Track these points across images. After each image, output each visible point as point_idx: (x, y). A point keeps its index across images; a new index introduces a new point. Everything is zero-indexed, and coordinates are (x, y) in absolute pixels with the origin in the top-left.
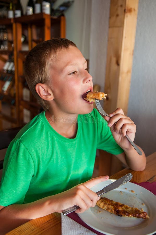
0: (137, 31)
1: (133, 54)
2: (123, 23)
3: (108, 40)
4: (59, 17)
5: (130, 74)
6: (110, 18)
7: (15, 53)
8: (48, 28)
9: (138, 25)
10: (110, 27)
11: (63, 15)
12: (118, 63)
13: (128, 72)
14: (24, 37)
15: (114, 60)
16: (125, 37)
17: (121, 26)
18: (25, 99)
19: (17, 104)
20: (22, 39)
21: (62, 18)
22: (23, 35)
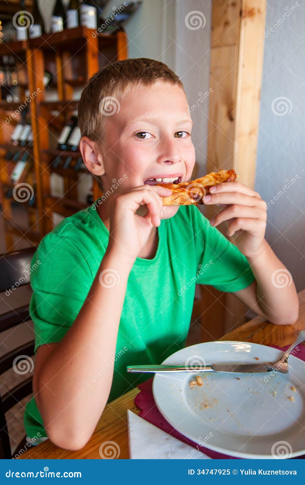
0: (265, 54)
1: (260, 98)
2: (237, 37)
3: (211, 73)
4: (115, 33)
5: (255, 138)
6: (212, 29)
7: (32, 107)
8: (94, 55)
9: (268, 42)
10: (212, 47)
11: (122, 29)
12: (231, 117)
13: (251, 133)
14: (48, 75)
15: (223, 110)
16: (243, 66)
17: (235, 44)
18: (54, 194)
19: (40, 204)
20: (45, 81)
21: (120, 34)
22: (47, 71)
